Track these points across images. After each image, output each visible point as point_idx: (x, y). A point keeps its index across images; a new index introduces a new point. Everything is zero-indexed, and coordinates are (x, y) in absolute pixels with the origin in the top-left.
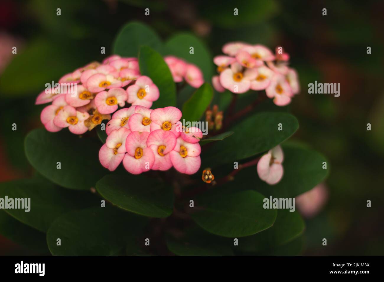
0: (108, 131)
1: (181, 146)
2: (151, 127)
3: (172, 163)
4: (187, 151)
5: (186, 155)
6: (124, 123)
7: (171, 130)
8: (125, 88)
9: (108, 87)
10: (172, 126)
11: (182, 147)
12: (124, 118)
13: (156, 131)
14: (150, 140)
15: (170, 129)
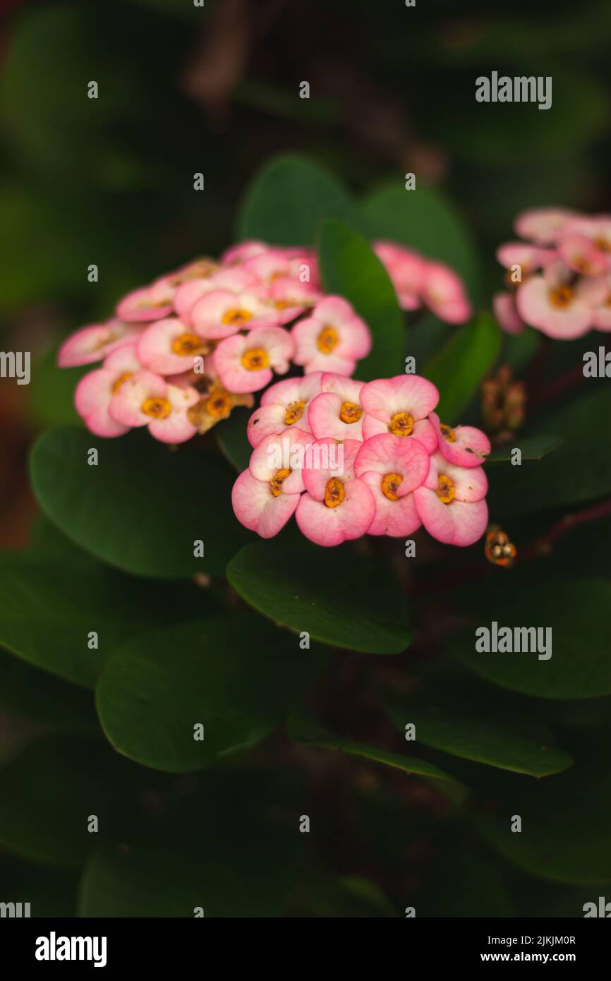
0: (253, 437)
1: (440, 475)
2: (363, 426)
3: (420, 519)
4: (452, 486)
5: (451, 497)
6: (292, 417)
7: (413, 436)
8: (289, 326)
9: (246, 324)
10: (416, 424)
11: (441, 477)
12: (293, 404)
13: (378, 437)
14: (363, 461)
15: (411, 434)
